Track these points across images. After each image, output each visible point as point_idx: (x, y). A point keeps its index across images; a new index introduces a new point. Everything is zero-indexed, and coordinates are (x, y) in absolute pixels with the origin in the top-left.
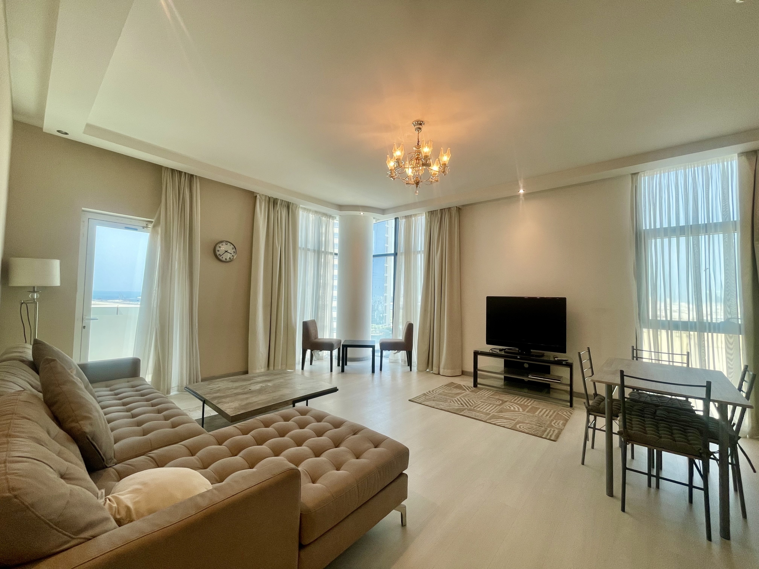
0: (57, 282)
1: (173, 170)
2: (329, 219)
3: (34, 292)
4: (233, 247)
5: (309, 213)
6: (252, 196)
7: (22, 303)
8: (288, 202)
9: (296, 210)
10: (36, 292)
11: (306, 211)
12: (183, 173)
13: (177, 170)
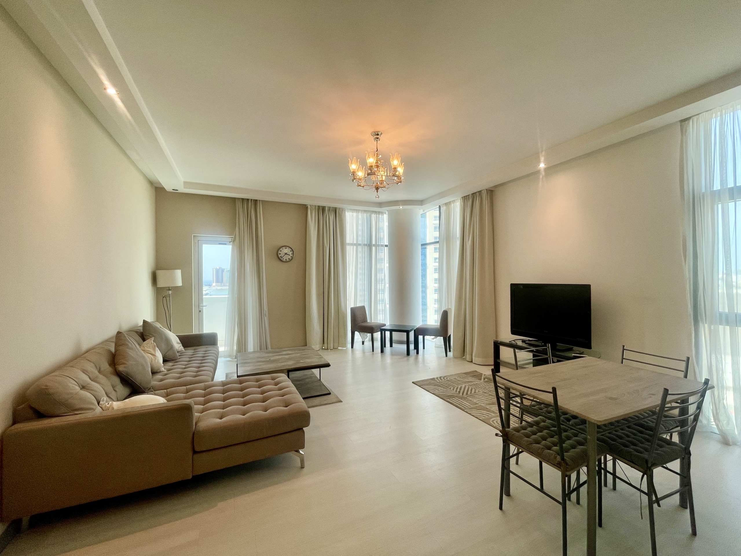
0: (179, 283)
1: (243, 199)
2: (379, 215)
3: (169, 290)
4: (291, 250)
5: (358, 213)
6: (304, 208)
7: (164, 297)
8: (335, 208)
9: (342, 213)
10: (171, 290)
11: (355, 212)
12: (250, 200)
13: (246, 199)
